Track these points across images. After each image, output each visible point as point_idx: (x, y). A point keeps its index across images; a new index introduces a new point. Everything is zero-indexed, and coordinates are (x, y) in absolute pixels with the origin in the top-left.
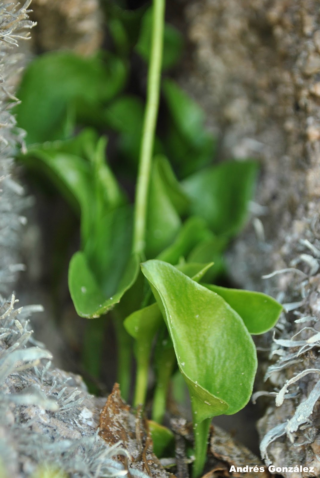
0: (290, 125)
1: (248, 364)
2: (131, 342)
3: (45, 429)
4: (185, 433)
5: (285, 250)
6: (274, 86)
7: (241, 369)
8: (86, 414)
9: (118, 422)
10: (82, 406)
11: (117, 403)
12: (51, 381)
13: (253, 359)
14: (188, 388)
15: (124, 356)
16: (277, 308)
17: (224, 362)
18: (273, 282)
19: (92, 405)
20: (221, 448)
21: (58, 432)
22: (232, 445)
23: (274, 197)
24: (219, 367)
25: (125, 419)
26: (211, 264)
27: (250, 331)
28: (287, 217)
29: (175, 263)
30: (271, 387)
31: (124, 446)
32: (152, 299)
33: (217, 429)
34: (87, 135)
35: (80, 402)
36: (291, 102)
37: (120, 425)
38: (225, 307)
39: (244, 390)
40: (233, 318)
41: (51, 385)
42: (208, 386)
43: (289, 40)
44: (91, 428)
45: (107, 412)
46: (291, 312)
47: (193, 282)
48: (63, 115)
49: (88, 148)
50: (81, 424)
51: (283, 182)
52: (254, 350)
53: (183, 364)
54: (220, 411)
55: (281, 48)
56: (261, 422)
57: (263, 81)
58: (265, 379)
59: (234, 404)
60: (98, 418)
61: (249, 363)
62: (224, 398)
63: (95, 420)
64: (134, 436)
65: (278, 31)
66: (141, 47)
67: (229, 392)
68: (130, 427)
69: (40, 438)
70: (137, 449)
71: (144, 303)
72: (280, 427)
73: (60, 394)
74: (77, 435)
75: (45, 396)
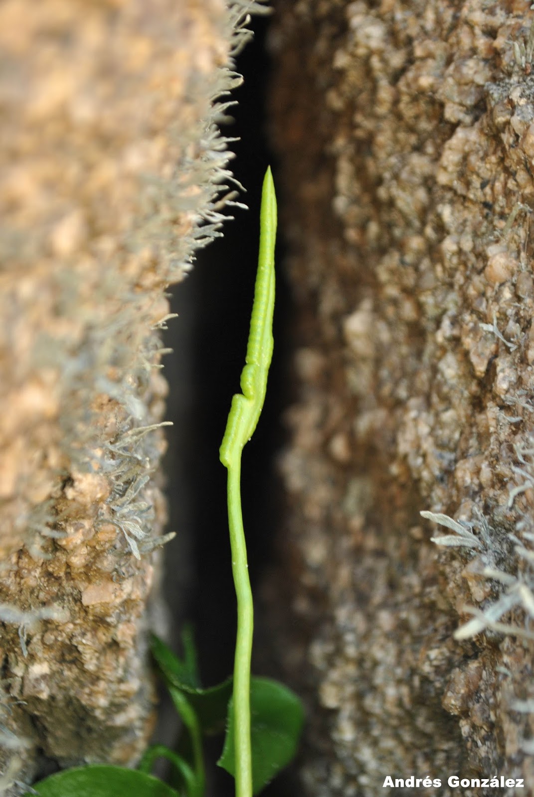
65: (465, 728)
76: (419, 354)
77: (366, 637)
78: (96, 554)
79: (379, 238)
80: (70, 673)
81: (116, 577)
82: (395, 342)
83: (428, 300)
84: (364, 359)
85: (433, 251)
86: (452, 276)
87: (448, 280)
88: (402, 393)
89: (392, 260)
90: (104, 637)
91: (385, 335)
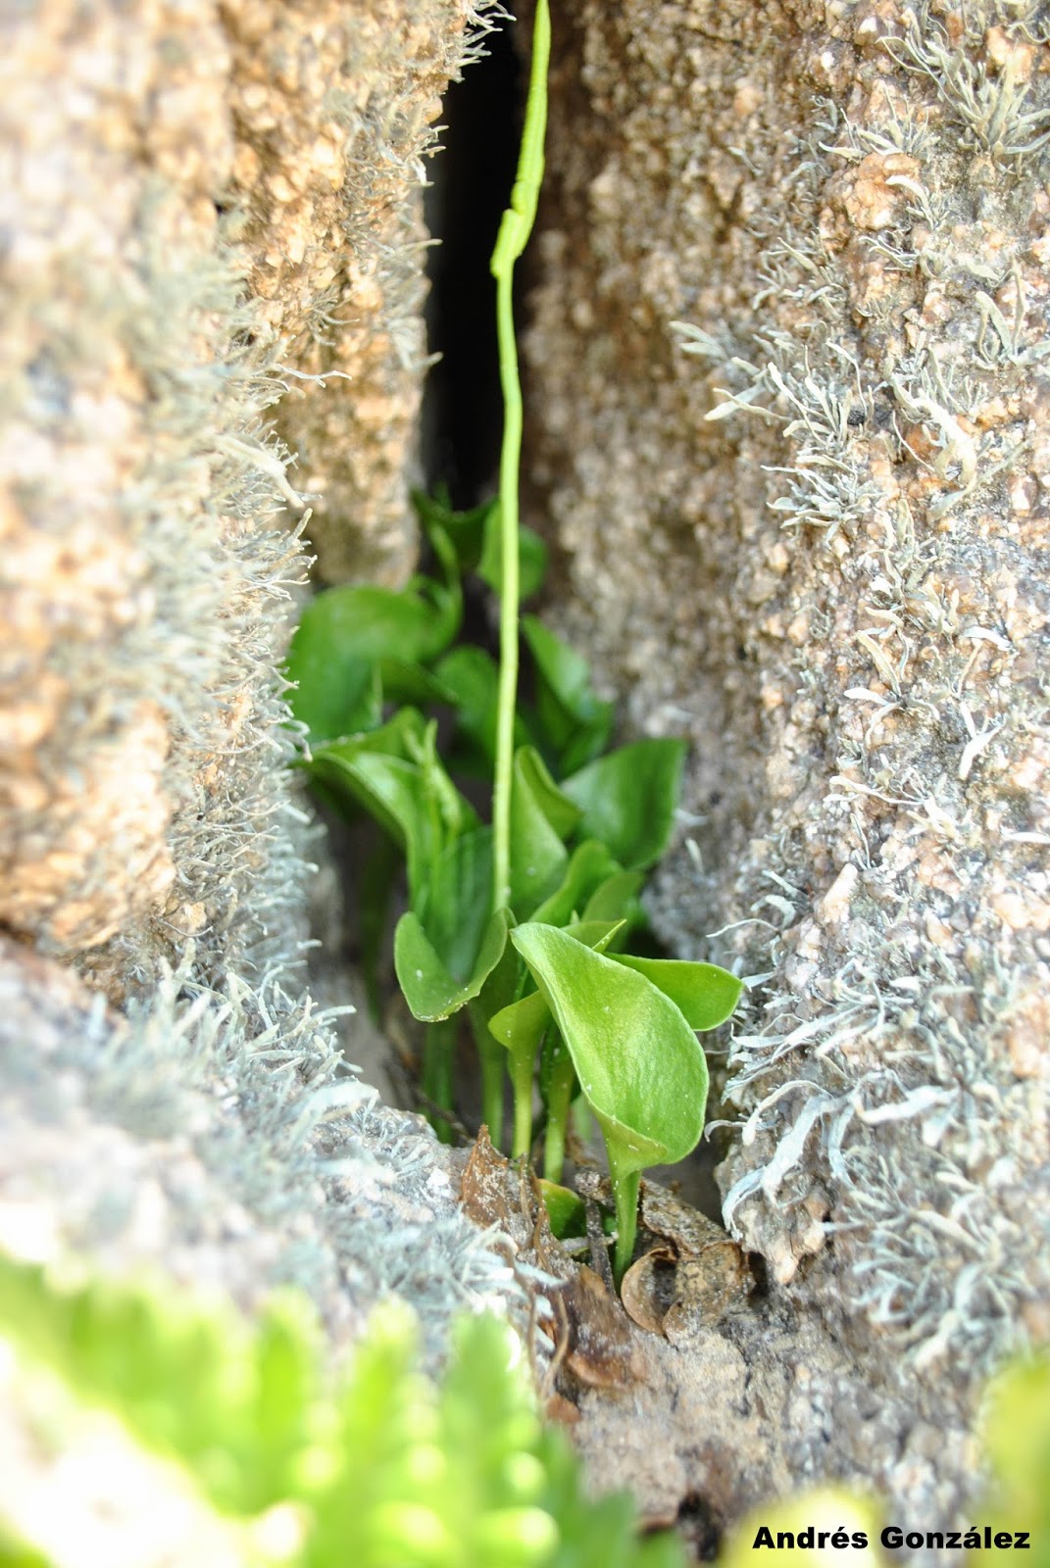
0: (731, 682)
1: (694, 1081)
2: (502, 1053)
3: (376, 1210)
4: (600, 1196)
5: (740, 886)
6: (701, 617)
7: (684, 1089)
8: (440, 1179)
9: (490, 1187)
10: (431, 1166)
11: (486, 1157)
12: (378, 1128)
13: (701, 1071)
14: (597, 1121)
15: (491, 1071)
16: (734, 985)
17: (656, 1079)
18: (725, 942)
19: (447, 1162)
20: (659, 1215)
21: (396, 1213)
22: (676, 1210)
23: (715, 799)
24: (648, 1087)
25: (501, 1181)
26: (624, 921)
27: (693, 1026)
28: (738, 832)
29: (562, 922)
30: (733, 1112)
31: (504, 1229)
32: (531, 985)
33: (649, 1183)
34: (408, 717)
35: (427, 1160)
36: (730, 643)
37: (495, 1192)
38: (650, 990)
39: (691, 1123)
40: (665, 1005)
41: (378, 1135)
42: (632, 1120)
43: (720, 546)
44: (447, 1201)
45: (471, 1173)
46: (757, 988)
47: (596, 954)
48: (367, 685)
49: (411, 739)
50: (432, 1195)
51: (727, 774)
52: (701, 1053)
53: (589, 1087)
54: (654, 1159)
55: (708, 560)
56: (720, 1170)
57: (681, 612)
58: (724, 1100)
59: (676, 1146)
60: (458, 1183)
61: (695, 1078)
62: (658, 1138)
63: (453, 1186)
64: (517, 1209)
65: (701, 532)
66: (485, 570)
67: (667, 1128)
68: (510, 1193)
69: (370, 1228)
70: (525, 1228)
71: (518, 992)
72: (752, 1177)
73: (395, 1150)
74: (426, 1216)
75: (369, 1155)
76: (662, 205)
77: (606, 478)
78: (369, 367)
79: (627, 99)
80: (343, 491)
81: (385, 392)
82: (640, 199)
83: (675, 145)
84: (608, 220)
85: (682, 98)
86: (699, 119)
87: (695, 123)
88: (646, 242)
89: (640, 115)
90: (374, 455)
91: (630, 194)
